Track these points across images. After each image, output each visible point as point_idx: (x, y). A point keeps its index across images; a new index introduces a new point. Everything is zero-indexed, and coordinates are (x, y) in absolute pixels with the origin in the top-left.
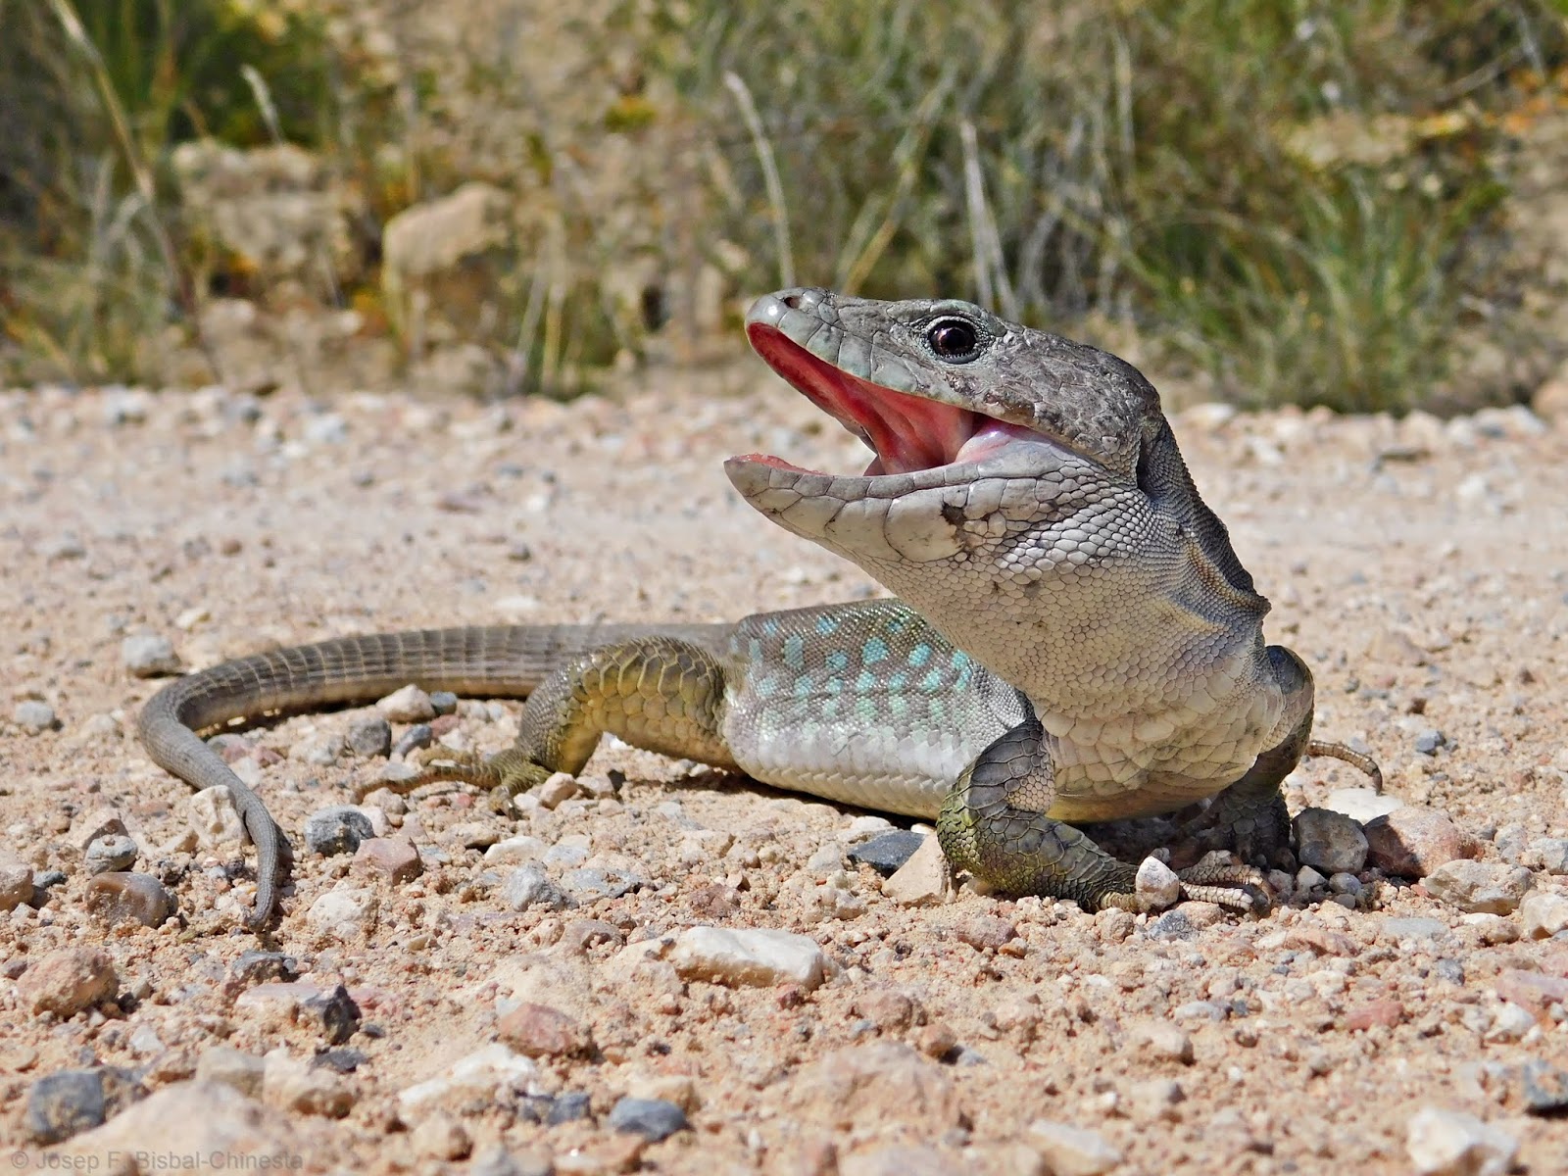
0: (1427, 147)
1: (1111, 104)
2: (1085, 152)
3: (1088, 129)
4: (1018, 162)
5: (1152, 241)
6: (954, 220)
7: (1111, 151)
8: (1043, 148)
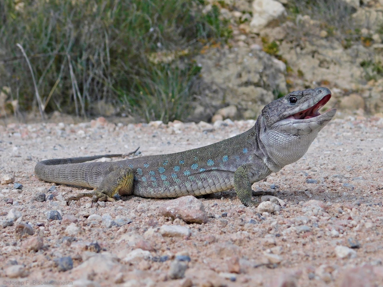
0: (182, 58)
1: (105, 49)
2: (98, 61)
3: (99, 55)
4: (81, 64)
5: (116, 83)
6: (66, 78)
7: (105, 60)
8: (88, 60)
